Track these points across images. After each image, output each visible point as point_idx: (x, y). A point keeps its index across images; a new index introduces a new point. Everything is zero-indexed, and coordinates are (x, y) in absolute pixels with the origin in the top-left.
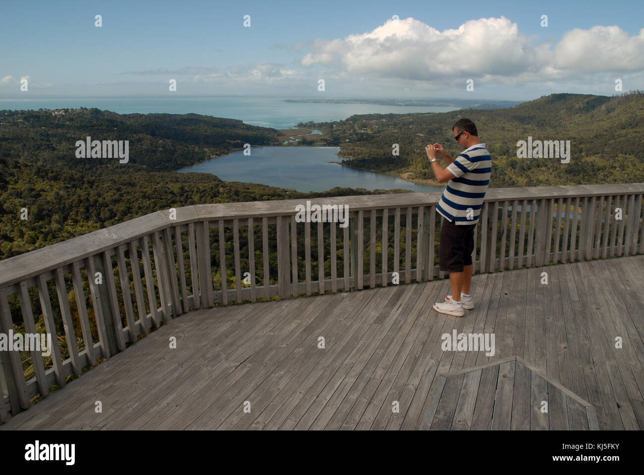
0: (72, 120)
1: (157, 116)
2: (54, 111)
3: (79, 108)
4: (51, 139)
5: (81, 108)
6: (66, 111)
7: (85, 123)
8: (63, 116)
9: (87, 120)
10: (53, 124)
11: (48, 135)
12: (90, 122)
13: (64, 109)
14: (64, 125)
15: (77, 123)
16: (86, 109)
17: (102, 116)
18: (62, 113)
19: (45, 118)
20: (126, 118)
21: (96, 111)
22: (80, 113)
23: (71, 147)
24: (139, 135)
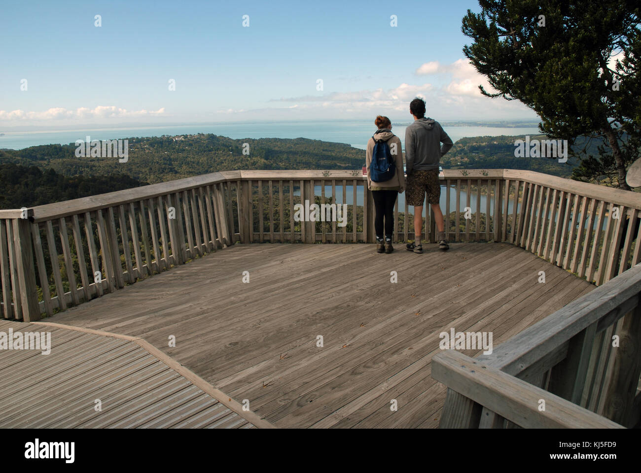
0: (191, 145)
1: (268, 140)
2: (174, 137)
3: (196, 134)
4: (173, 163)
5: (199, 134)
6: (185, 137)
7: (203, 148)
8: (182, 141)
9: (205, 145)
10: (174, 149)
11: (170, 159)
12: (207, 147)
13: (183, 135)
14: (184, 150)
15: (196, 148)
16: (203, 135)
17: (218, 141)
18: (182, 138)
19: (167, 143)
20: (240, 142)
21: (212, 137)
22: (198, 139)
23: (190, 171)
24: (254, 158)
